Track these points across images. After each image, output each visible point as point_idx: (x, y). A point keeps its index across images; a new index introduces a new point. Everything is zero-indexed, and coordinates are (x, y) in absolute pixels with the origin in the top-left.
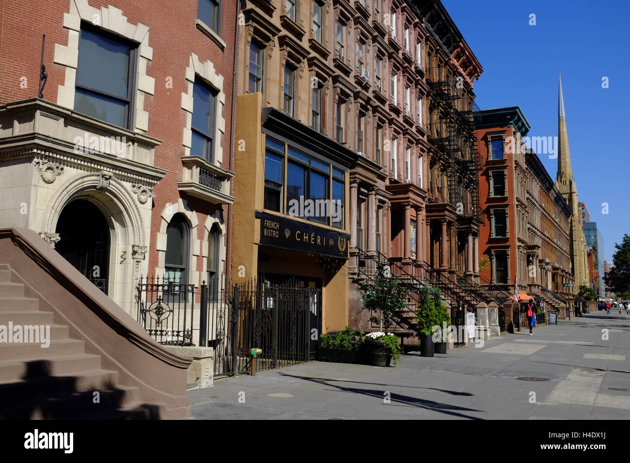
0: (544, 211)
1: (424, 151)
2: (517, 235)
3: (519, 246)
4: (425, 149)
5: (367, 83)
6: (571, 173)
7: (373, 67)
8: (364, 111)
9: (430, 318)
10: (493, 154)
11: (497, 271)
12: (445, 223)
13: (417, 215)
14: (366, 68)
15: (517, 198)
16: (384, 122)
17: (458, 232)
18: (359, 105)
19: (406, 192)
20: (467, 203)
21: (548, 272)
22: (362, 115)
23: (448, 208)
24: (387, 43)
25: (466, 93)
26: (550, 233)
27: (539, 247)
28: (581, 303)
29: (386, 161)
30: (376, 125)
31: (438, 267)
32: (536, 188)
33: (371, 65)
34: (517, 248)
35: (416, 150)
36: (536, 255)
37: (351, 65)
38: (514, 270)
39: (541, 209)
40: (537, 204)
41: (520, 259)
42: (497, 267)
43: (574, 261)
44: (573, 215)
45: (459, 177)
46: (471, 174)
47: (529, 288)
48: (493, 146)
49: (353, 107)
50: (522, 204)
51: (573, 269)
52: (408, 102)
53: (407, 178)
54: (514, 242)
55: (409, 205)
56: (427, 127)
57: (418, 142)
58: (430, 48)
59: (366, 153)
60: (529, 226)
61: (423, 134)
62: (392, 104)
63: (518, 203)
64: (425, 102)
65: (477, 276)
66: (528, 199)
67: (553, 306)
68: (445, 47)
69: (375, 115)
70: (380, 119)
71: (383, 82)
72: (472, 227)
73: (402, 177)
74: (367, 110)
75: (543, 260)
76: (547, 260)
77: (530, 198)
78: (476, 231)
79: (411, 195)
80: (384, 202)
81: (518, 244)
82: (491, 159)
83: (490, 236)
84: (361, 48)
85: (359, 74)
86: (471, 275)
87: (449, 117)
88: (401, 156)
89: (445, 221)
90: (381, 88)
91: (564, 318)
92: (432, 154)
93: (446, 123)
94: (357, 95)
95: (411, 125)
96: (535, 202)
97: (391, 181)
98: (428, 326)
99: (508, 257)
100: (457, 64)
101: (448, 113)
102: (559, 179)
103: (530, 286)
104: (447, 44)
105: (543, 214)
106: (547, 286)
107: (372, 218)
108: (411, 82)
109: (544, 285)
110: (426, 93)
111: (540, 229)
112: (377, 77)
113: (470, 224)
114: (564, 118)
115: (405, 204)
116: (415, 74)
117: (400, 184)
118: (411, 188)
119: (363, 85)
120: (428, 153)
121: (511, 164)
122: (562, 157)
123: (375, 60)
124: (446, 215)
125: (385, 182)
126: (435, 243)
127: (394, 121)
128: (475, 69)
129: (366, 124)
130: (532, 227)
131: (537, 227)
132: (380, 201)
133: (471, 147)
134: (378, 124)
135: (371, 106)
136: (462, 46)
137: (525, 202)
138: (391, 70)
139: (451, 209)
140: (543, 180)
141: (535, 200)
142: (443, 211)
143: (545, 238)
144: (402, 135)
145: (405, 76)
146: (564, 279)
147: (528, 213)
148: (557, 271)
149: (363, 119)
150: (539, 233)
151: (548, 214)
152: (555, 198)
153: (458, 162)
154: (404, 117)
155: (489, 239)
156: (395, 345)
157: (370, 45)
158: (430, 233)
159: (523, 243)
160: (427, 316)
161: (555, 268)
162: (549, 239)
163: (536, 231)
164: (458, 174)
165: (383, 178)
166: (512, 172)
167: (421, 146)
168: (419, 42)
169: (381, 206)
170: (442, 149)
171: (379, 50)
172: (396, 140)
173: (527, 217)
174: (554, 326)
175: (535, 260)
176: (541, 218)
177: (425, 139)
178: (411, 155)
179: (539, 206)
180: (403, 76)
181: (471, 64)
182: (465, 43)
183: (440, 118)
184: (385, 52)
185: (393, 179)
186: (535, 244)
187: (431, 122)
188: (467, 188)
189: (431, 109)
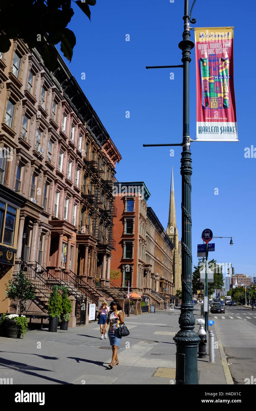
0: (157, 244)
1: (78, 202)
2: (138, 258)
3: (139, 265)
4: (78, 200)
5: (41, 156)
6: (175, 224)
7: (47, 147)
8: (37, 173)
9: (56, 306)
10: (128, 208)
11: (126, 279)
12: (88, 247)
13: (68, 240)
14: (42, 147)
15: (139, 236)
16: (51, 181)
17: (98, 253)
18: (34, 169)
19: (61, 226)
20: (106, 236)
21: (157, 281)
22: (35, 175)
23: (90, 238)
24: (59, 134)
25: (110, 170)
26: (160, 258)
27: (151, 266)
28: (175, 300)
29: (50, 206)
30: (45, 182)
31: (82, 274)
32: (152, 230)
33: (46, 145)
34: (138, 265)
35: (72, 200)
36: (149, 271)
37: (31, 143)
38: (135, 279)
39: (155, 243)
40: (153, 240)
41: (139, 272)
42: (126, 277)
43: (174, 275)
44: (175, 248)
45: (101, 220)
46: (109, 219)
47: (144, 290)
48: (128, 204)
49: (30, 169)
50: (143, 240)
51: (174, 280)
52: (70, 171)
53: (65, 217)
54: (136, 262)
55: (62, 234)
56: (82, 188)
57: (74, 196)
58: (88, 140)
59: (36, 199)
60: (146, 253)
61: (78, 192)
62: (58, 171)
63: (140, 239)
64: (82, 172)
65: (108, 282)
66: (147, 236)
67: (157, 302)
68: (99, 141)
69: (45, 176)
70: (48, 179)
71: (53, 156)
72: (106, 251)
73: (61, 217)
74: (40, 172)
75: (154, 274)
76: (157, 274)
77: (149, 236)
78: (109, 254)
79: (64, 227)
80: (47, 231)
81: (139, 263)
82: (126, 211)
83: (122, 257)
84: (40, 134)
85: (36, 150)
86: (104, 281)
87: (97, 183)
88: (61, 203)
89: (88, 246)
90: (52, 161)
91: (162, 309)
92: (83, 204)
93: (95, 186)
94: (33, 162)
95: (71, 185)
96: (151, 239)
97: (53, 219)
98: (55, 311)
99: (132, 271)
100: (106, 152)
101: (97, 181)
102: (169, 227)
103: (145, 289)
104: (100, 139)
105: (156, 246)
106: (155, 290)
107: (34, 240)
108: (73, 159)
109: (154, 290)
110: (82, 167)
111: (153, 255)
112: (49, 153)
113: (105, 249)
114: (173, 192)
115: (60, 233)
116: (76, 155)
117: (59, 220)
118: (64, 224)
119: (38, 156)
120: (81, 203)
121: (138, 215)
122: (171, 214)
123: (49, 143)
124: (88, 242)
125: (48, 218)
126: (81, 260)
127: (58, 181)
128: (117, 156)
129: (38, 181)
130: (148, 254)
131: (152, 254)
132: (43, 230)
133: (111, 202)
134: (47, 182)
135: (43, 170)
136: (109, 142)
137: (145, 238)
138: (60, 150)
139: (92, 239)
140: (157, 226)
141: (151, 238)
142: (87, 239)
143: (156, 260)
144: (63, 191)
145: (69, 155)
146: (167, 286)
147: (146, 245)
148: (163, 281)
149: (36, 178)
150: (153, 257)
151: (159, 247)
152: (164, 238)
153: (101, 211)
154: (66, 179)
155: (122, 259)
156: (24, 323)
157: (46, 133)
158: (78, 252)
159: (142, 263)
160: (54, 304)
161: (162, 279)
162: (159, 261)
163: (151, 256)
164: (101, 218)
165: (47, 216)
166: (138, 220)
167: (76, 198)
168: (81, 136)
169: (44, 233)
170: (91, 201)
171: (52, 137)
172: (59, 193)
173: (145, 247)
174: (153, 314)
175: (148, 273)
176: (155, 249)
177: (80, 195)
178: (69, 203)
179: (154, 242)
180: (68, 155)
181: (114, 153)
182: (111, 140)
183: (91, 183)
184: (56, 139)
185: (54, 217)
186: (150, 264)
187: (85, 185)
188: (106, 227)
189: (85, 177)
